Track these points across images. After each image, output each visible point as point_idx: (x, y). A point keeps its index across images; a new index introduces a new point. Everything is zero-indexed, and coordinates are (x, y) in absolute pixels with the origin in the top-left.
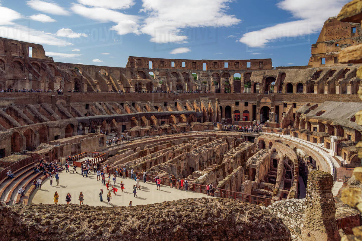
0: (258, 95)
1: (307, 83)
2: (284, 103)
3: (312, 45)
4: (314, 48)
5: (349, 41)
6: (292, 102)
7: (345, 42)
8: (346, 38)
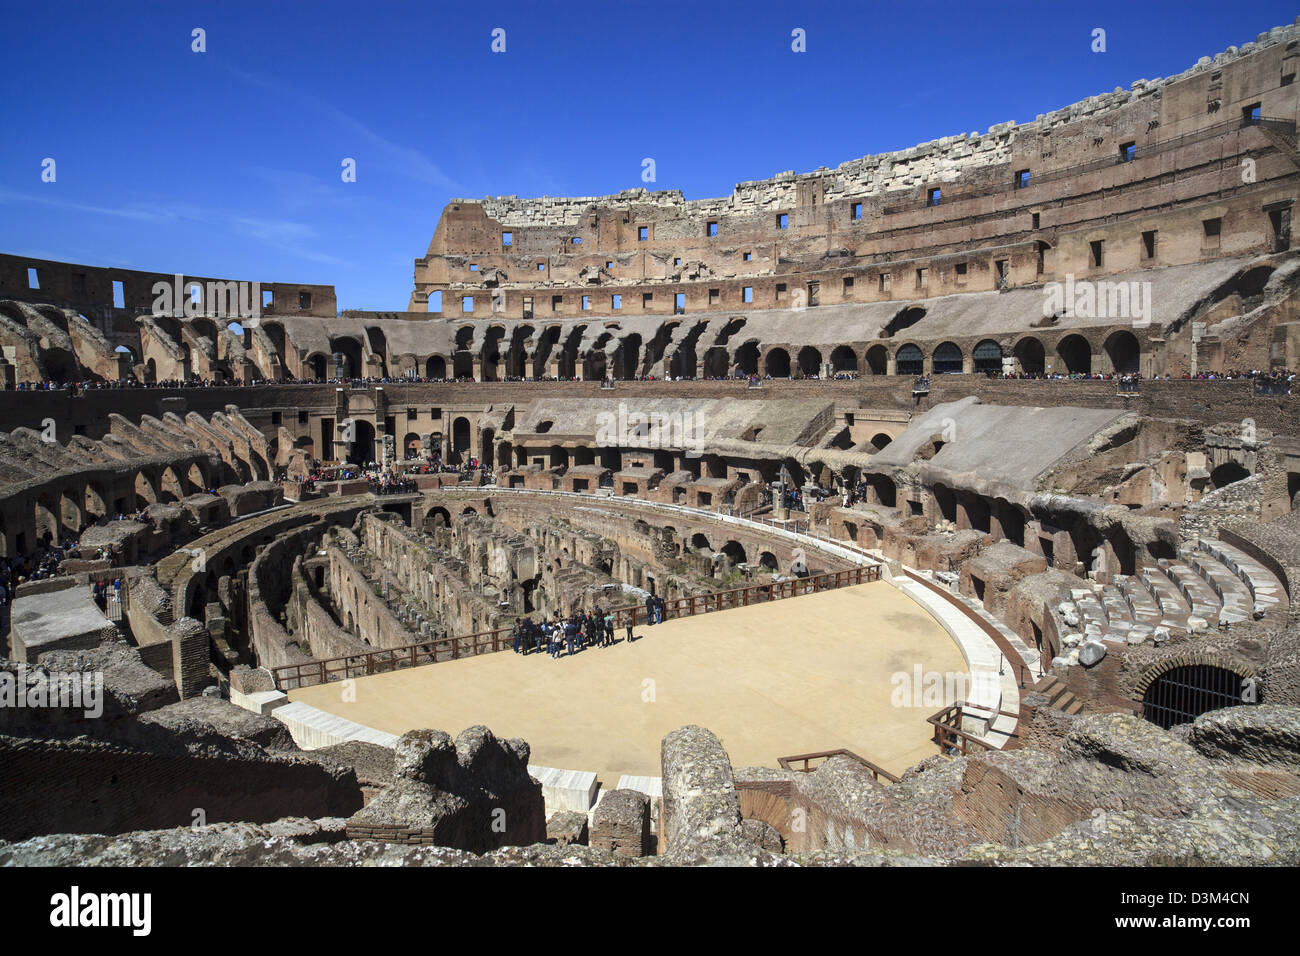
0: (338, 389)
1: (452, 357)
2: (409, 410)
3: (417, 261)
4: (421, 268)
5: (499, 263)
6: (429, 406)
7: (491, 262)
8: (493, 253)
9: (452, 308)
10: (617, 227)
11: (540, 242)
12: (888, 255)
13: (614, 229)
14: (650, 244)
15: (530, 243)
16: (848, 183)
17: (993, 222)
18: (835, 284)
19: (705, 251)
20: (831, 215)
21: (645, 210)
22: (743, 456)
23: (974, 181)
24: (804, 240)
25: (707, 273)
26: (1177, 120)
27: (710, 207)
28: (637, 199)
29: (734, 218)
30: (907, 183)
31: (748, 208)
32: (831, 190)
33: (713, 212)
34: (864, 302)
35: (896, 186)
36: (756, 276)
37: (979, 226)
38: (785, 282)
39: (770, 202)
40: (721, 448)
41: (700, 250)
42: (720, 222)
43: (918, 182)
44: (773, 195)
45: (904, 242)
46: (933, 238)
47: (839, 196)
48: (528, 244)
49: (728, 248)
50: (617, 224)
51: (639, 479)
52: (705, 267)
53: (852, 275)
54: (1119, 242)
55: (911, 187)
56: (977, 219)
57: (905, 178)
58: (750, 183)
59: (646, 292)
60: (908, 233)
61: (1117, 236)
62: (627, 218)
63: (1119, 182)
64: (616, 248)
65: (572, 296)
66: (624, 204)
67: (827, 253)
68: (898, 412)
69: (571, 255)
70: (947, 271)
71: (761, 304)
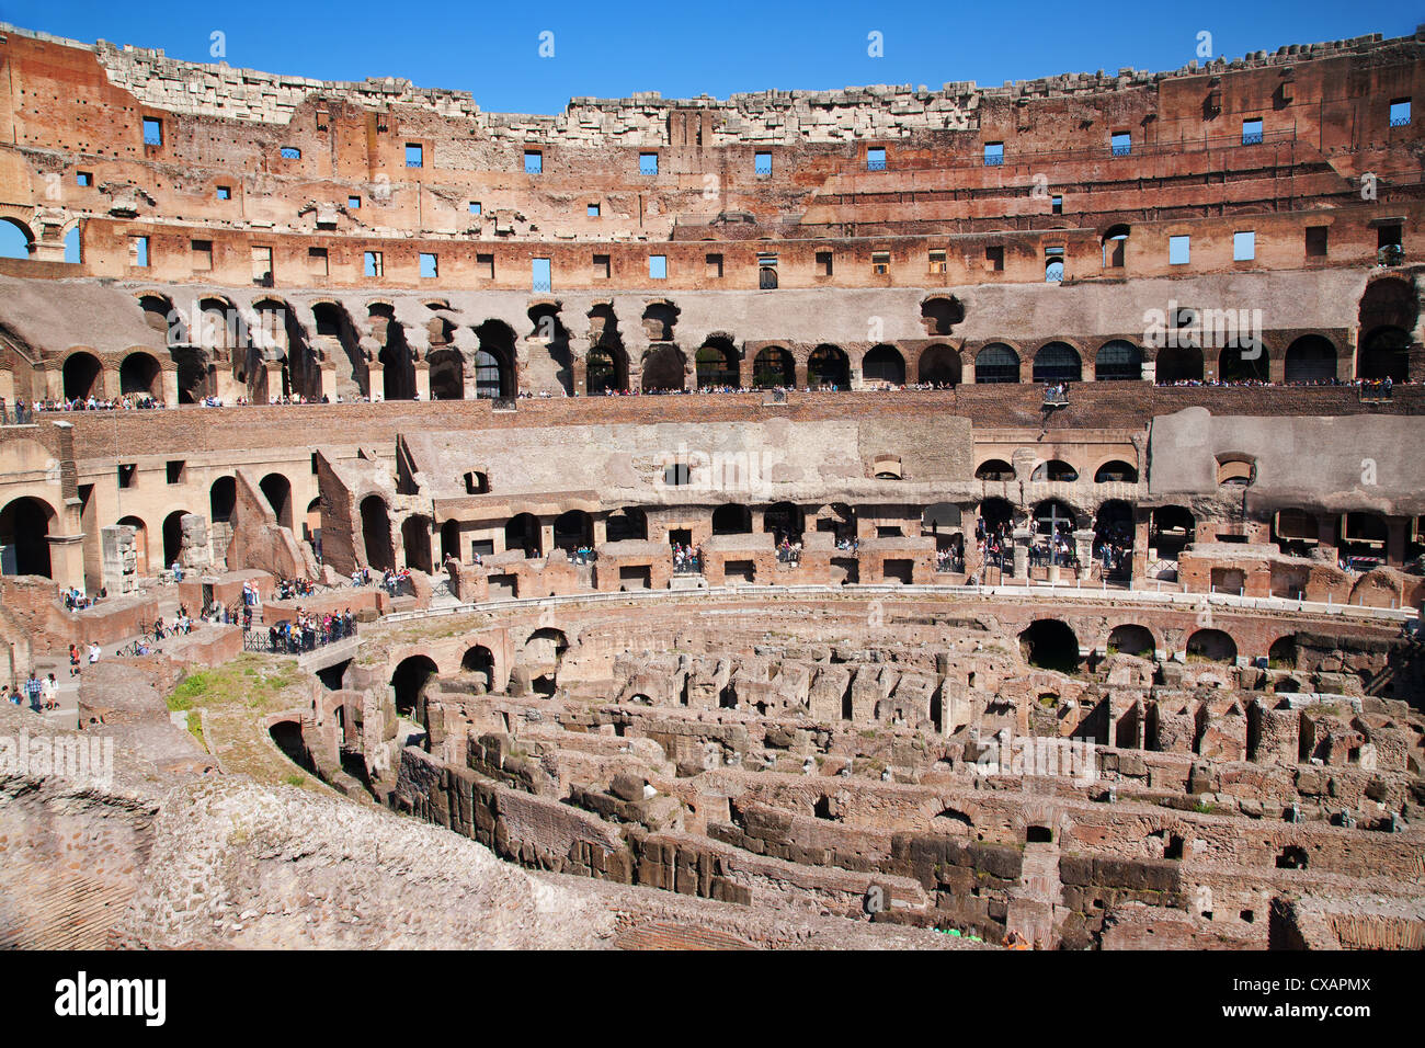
2: (120, 467)
5: (140, 175)
6: (161, 460)
7: (121, 172)
8: (124, 155)
9: (107, 256)
10: (368, 138)
11: (220, 145)
12: (850, 227)
13: (361, 141)
14: (428, 176)
15: (201, 146)
16: (745, 122)
17: (999, 200)
18: (802, 260)
19: (523, 194)
20: (725, 164)
21: (418, 117)
22: (899, 501)
23: (931, 145)
24: (685, 194)
25: (525, 227)
26: (1176, 118)
27: (527, 127)
28: (397, 95)
29: (570, 150)
30: (833, 134)
31: (591, 136)
32: (722, 129)
33: (531, 135)
34: (850, 287)
35: (819, 136)
36: (609, 240)
37: (980, 203)
38: (722, 252)
39: (625, 132)
40: (849, 492)
41: (514, 193)
42: (546, 153)
43: (849, 137)
44: (632, 123)
45: (873, 212)
46: (917, 210)
47: (734, 139)
48: (195, 148)
49: (563, 195)
50: (367, 133)
51: (757, 553)
52: (522, 219)
53: (829, 249)
54: (1208, 240)
55: (840, 140)
56: (975, 193)
57: (831, 128)
58: (593, 100)
59: (483, 251)
60: (876, 201)
61: (1204, 231)
62: (379, 125)
63: (1161, 173)
64: (366, 173)
65: (346, 251)
66: (374, 101)
67: (722, 217)
68: (1020, 431)
69: (282, 177)
70: (974, 254)
71: (682, 281)
